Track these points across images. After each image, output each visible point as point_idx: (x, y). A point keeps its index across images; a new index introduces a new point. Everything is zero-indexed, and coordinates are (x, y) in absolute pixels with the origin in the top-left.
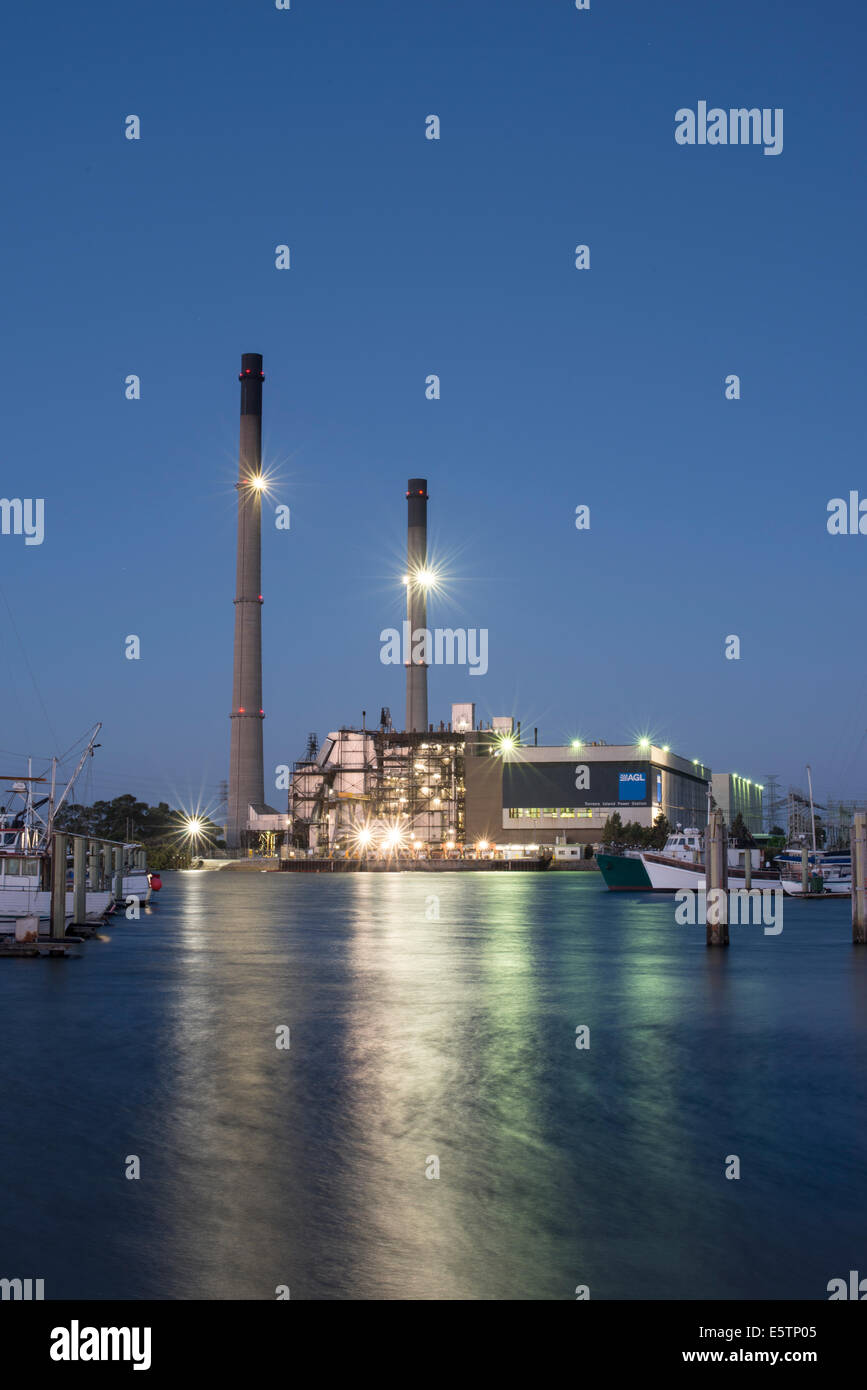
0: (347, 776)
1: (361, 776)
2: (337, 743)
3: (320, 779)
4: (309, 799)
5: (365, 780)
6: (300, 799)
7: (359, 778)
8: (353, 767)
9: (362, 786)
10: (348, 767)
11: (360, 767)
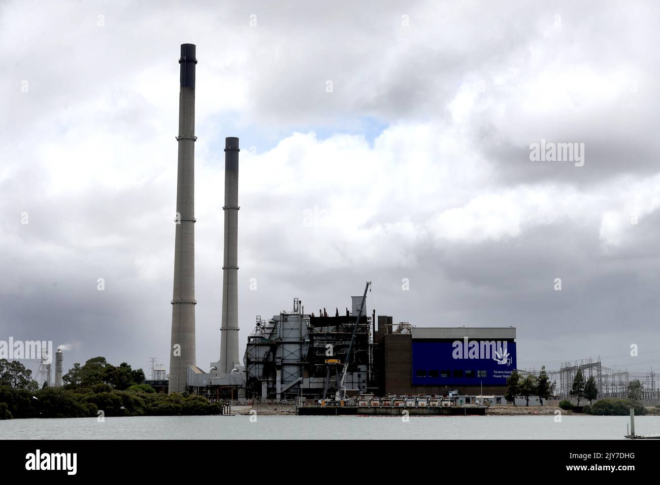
0: (287, 347)
1: (297, 347)
2: (279, 323)
3: (268, 349)
4: (259, 363)
5: (301, 349)
6: (252, 363)
7: (294, 348)
8: (291, 340)
9: (298, 354)
10: (287, 340)
11: (298, 340)
